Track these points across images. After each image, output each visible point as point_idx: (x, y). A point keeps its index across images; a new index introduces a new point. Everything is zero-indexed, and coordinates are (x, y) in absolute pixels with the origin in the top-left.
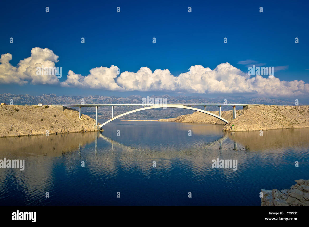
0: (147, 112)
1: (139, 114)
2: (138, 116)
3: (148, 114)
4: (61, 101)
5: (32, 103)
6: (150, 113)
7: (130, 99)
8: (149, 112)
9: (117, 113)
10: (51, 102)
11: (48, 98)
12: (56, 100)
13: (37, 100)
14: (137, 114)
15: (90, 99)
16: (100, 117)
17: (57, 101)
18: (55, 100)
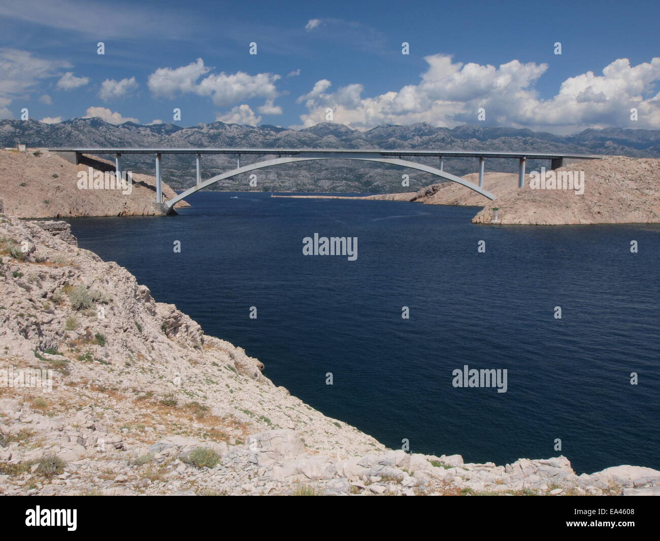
0: (361, 175)
1: (337, 180)
2: (334, 185)
3: (365, 180)
4: (120, 139)
5: (43, 142)
6: (370, 176)
7: (314, 136)
8: (366, 174)
9: (276, 176)
10: (95, 142)
11: (86, 130)
12: (108, 136)
13: (57, 134)
14: (333, 179)
15: (200, 133)
16: (227, 187)
17: (110, 139)
18: (104, 134)
